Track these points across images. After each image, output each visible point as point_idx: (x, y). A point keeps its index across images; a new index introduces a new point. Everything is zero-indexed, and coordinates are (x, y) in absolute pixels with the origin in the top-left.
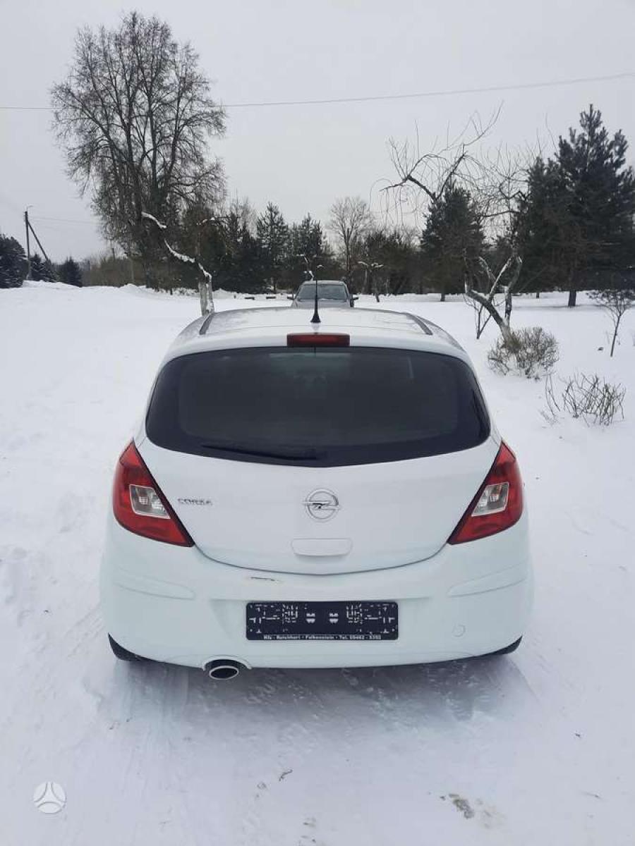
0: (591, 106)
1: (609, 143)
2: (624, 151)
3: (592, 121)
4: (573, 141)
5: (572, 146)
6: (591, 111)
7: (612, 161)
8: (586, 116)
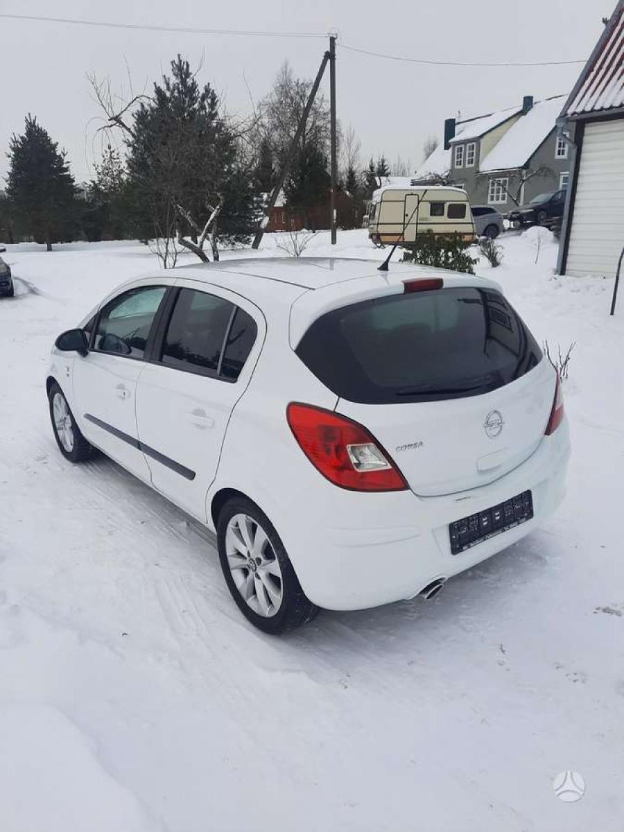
0: (179, 55)
1: (200, 95)
2: (215, 104)
3: (182, 70)
4: (168, 88)
5: (168, 94)
6: (180, 61)
7: (206, 113)
8: (177, 65)
